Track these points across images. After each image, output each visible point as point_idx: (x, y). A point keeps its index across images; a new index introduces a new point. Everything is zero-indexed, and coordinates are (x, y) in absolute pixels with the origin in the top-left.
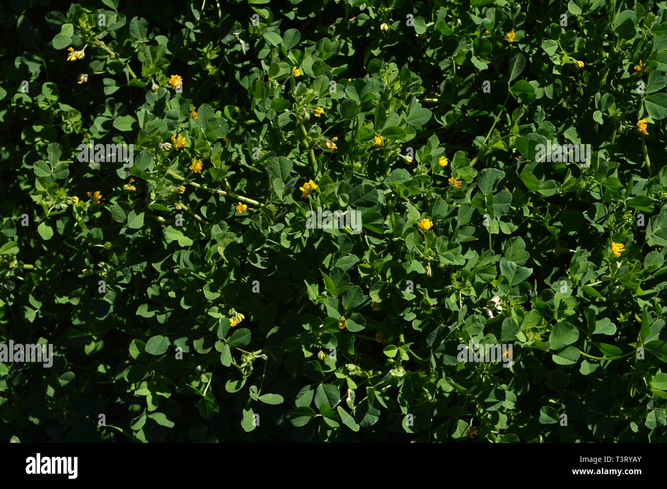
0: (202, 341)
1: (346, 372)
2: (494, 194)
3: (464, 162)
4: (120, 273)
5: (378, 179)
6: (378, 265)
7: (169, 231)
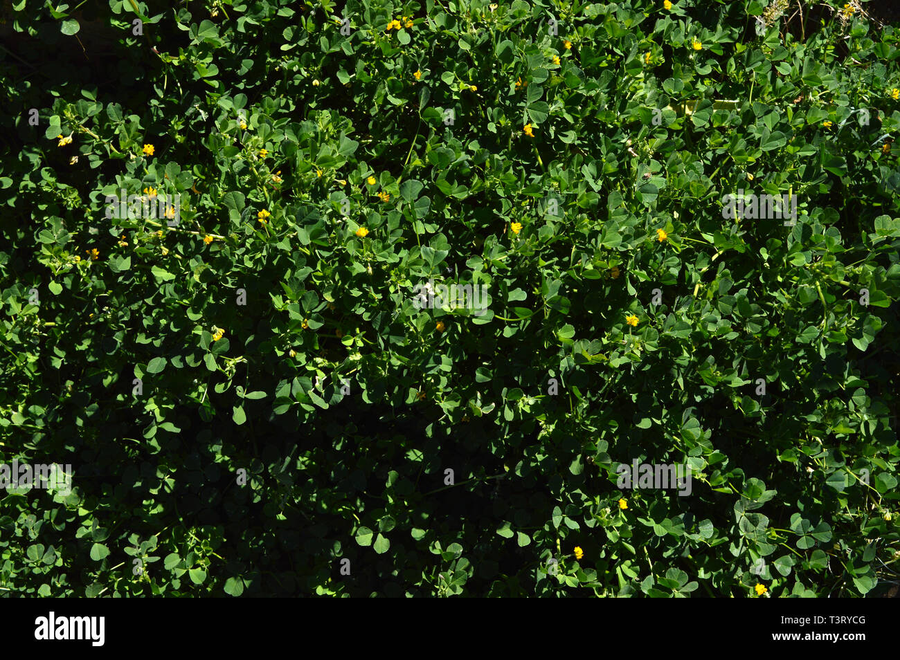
0: (193, 356)
1: (315, 365)
2: (415, 201)
3: (390, 180)
4: (121, 313)
5: (320, 203)
6: (328, 272)
7: (155, 270)
